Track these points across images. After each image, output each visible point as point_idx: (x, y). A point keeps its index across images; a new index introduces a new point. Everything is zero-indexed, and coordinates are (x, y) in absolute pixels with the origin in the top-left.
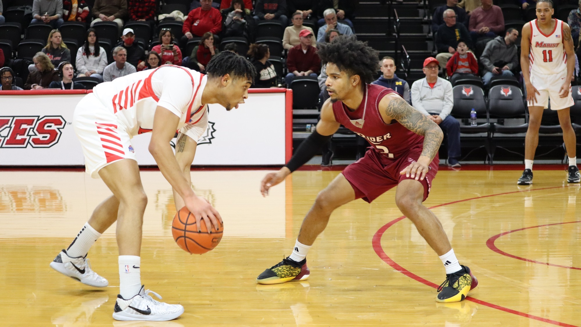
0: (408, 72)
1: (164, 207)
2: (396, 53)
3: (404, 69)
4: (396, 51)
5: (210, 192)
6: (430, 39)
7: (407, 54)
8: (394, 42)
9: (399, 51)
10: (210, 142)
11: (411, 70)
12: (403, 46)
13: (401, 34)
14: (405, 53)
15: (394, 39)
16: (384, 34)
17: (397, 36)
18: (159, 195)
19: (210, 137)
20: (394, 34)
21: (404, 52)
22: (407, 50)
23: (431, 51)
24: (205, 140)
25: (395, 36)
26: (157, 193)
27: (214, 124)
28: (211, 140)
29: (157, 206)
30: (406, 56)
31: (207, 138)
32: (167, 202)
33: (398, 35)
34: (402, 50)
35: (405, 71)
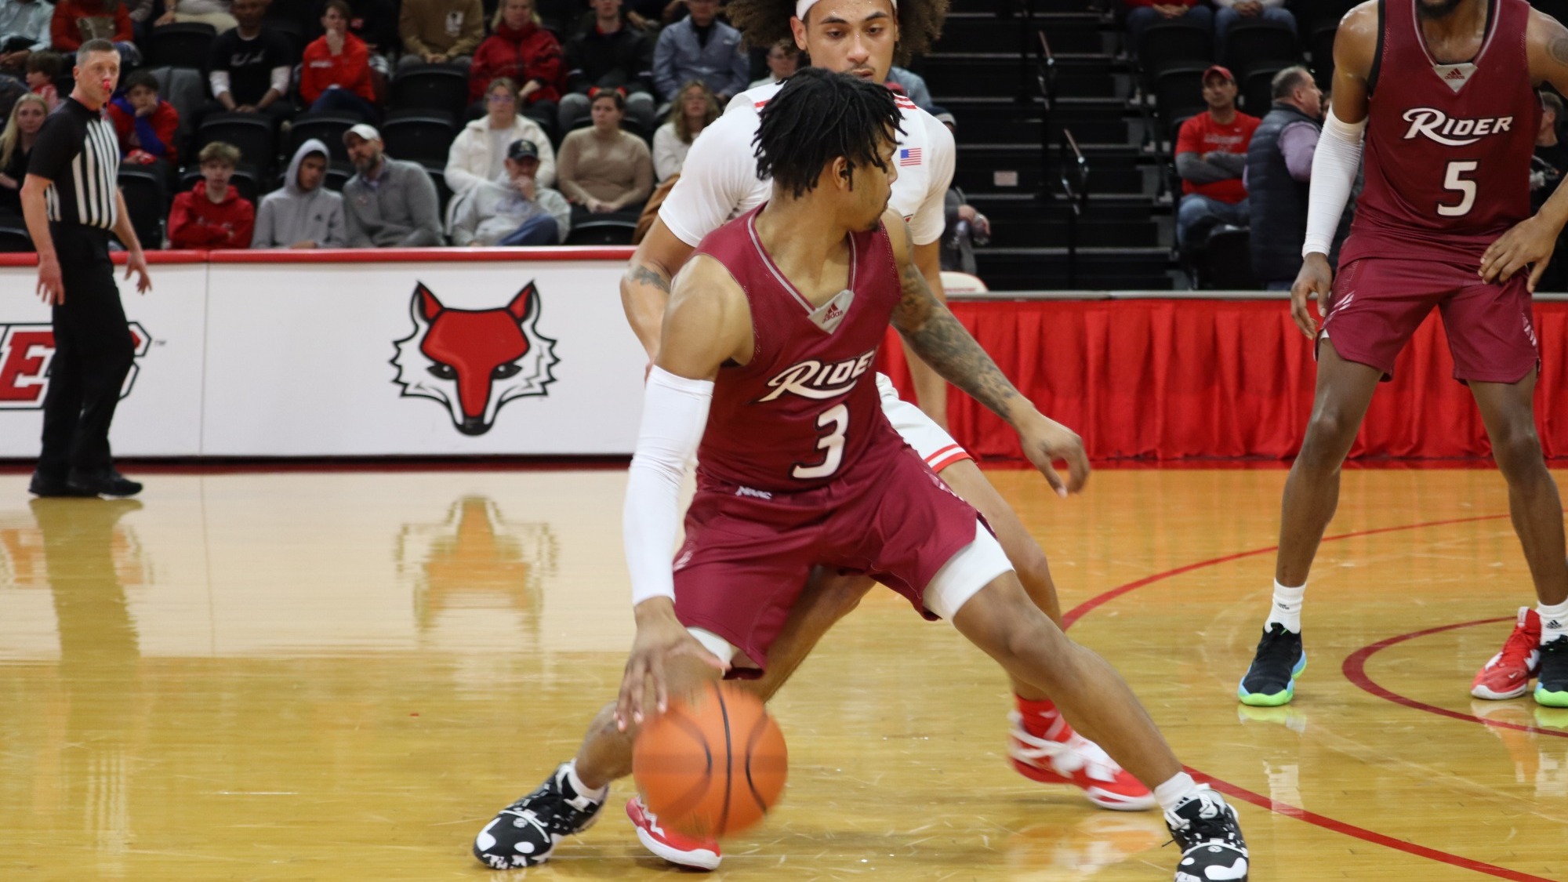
0: (1083, 203)
1: (418, 570)
2: (1045, 150)
3: (1070, 194)
4: (1045, 143)
5: (545, 528)
6: (1135, 113)
7: (1078, 153)
8: (1038, 121)
9: (1055, 146)
10: (545, 393)
11: (1093, 196)
12: (1067, 133)
13: (1059, 100)
14: (1072, 151)
15: (1040, 111)
16: (1010, 100)
17: (1047, 106)
18: (406, 537)
19: (544, 377)
20: (1038, 100)
21: (1068, 146)
22: (1077, 141)
23: (1138, 146)
24: (530, 386)
25: (1042, 104)
26: (398, 530)
27: (553, 342)
28: (549, 387)
29: (400, 569)
30: (1076, 158)
31: (536, 382)
32: (427, 557)
33: (1053, 103)
34: (1065, 141)
35: (1072, 200)
